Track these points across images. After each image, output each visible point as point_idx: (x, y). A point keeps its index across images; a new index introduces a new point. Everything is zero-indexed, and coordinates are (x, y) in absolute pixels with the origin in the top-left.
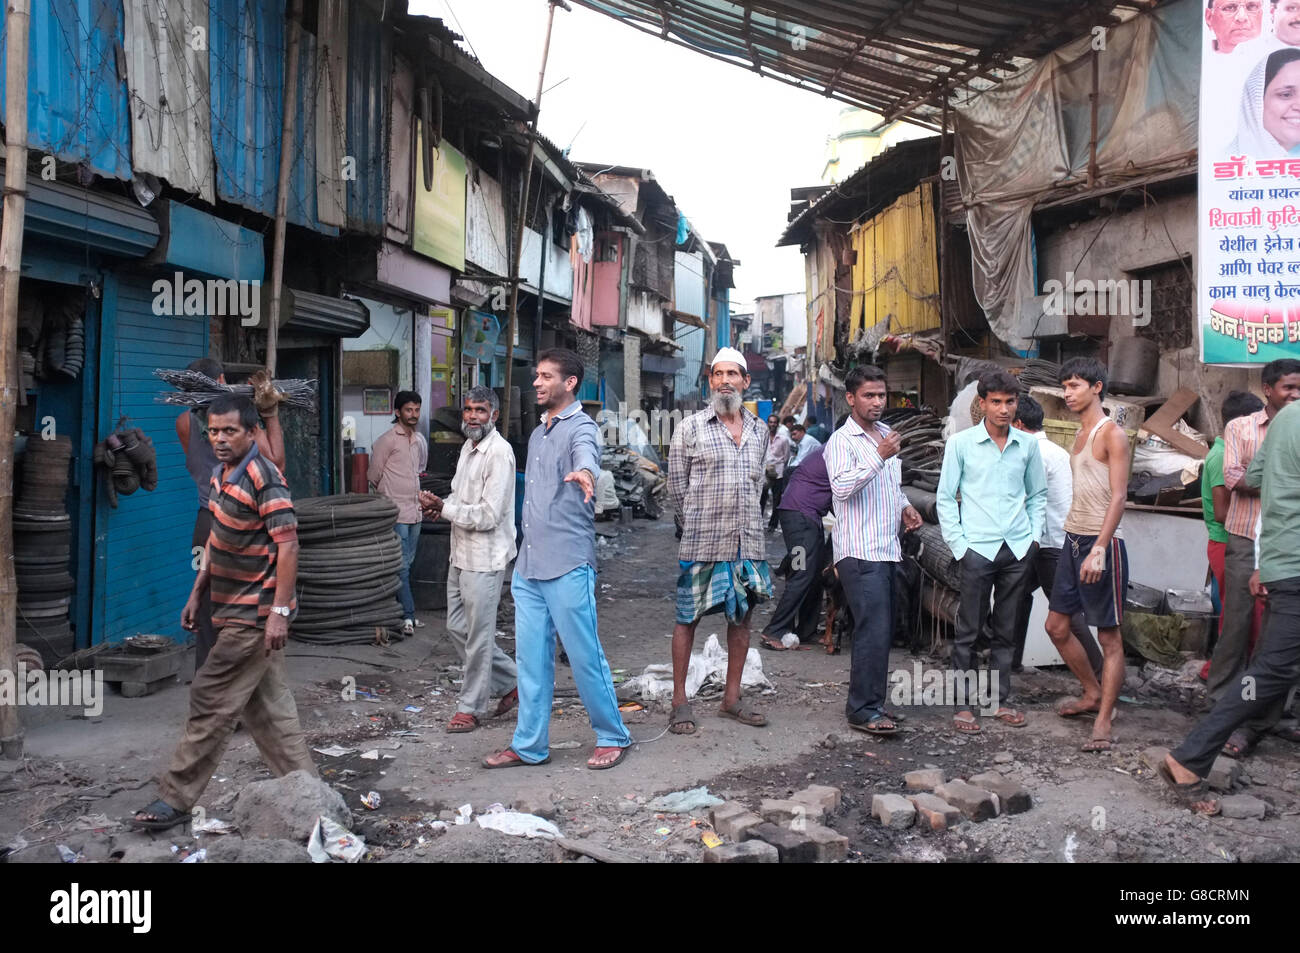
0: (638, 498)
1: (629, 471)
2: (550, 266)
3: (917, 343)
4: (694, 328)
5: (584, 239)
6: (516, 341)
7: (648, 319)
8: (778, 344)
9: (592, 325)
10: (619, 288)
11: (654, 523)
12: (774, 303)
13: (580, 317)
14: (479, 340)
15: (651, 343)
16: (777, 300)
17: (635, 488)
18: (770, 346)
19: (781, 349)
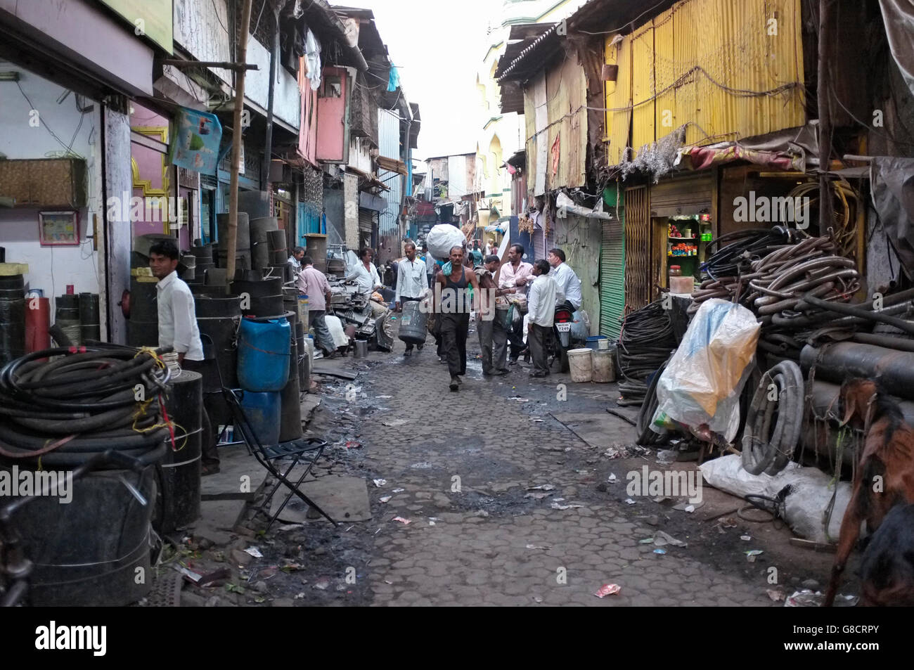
0: (371, 330)
1: (359, 303)
2: (279, 88)
3: (744, 152)
4: (395, 174)
5: (311, 64)
6: (242, 168)
7: (361, 162)
8: (444, 194)
9: (317, 160)
10: (343, 124)
11: (388, 356)
12: (442, 163)
13: (307, 148)
14: (194, 147)
15: (367, 181)
16: (443, 160)
17: (367, 320)
18: (438, 195)
19: (447, 198)
